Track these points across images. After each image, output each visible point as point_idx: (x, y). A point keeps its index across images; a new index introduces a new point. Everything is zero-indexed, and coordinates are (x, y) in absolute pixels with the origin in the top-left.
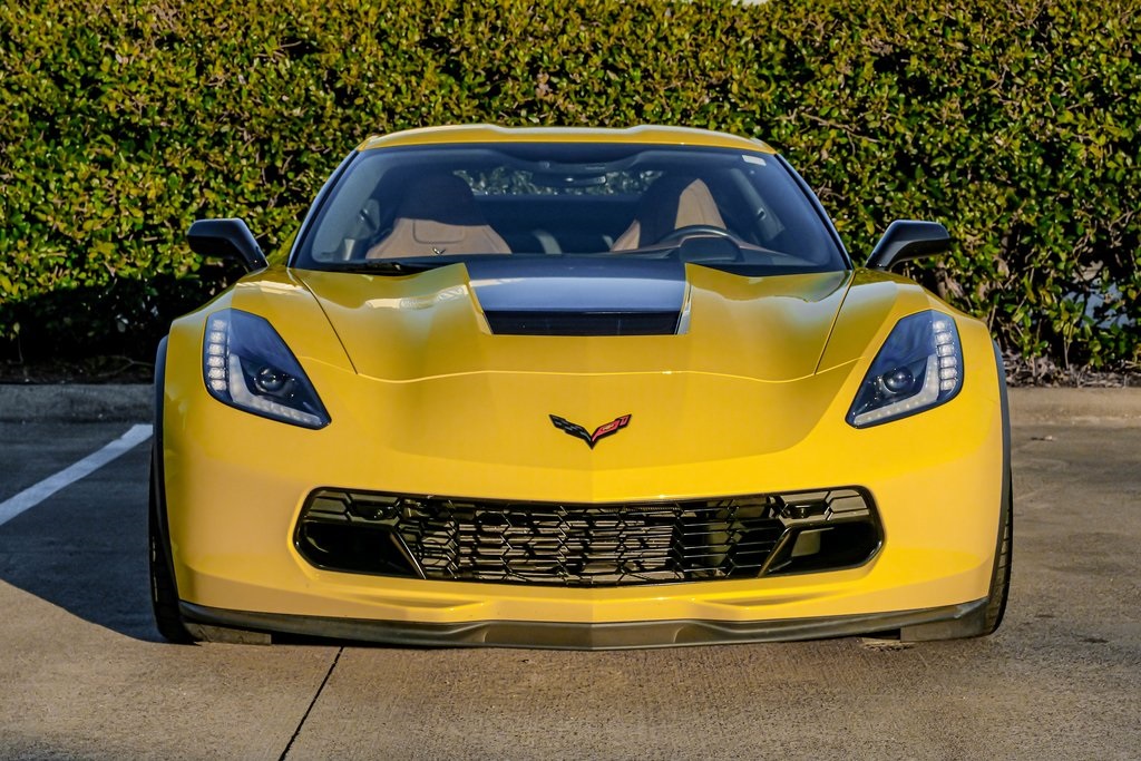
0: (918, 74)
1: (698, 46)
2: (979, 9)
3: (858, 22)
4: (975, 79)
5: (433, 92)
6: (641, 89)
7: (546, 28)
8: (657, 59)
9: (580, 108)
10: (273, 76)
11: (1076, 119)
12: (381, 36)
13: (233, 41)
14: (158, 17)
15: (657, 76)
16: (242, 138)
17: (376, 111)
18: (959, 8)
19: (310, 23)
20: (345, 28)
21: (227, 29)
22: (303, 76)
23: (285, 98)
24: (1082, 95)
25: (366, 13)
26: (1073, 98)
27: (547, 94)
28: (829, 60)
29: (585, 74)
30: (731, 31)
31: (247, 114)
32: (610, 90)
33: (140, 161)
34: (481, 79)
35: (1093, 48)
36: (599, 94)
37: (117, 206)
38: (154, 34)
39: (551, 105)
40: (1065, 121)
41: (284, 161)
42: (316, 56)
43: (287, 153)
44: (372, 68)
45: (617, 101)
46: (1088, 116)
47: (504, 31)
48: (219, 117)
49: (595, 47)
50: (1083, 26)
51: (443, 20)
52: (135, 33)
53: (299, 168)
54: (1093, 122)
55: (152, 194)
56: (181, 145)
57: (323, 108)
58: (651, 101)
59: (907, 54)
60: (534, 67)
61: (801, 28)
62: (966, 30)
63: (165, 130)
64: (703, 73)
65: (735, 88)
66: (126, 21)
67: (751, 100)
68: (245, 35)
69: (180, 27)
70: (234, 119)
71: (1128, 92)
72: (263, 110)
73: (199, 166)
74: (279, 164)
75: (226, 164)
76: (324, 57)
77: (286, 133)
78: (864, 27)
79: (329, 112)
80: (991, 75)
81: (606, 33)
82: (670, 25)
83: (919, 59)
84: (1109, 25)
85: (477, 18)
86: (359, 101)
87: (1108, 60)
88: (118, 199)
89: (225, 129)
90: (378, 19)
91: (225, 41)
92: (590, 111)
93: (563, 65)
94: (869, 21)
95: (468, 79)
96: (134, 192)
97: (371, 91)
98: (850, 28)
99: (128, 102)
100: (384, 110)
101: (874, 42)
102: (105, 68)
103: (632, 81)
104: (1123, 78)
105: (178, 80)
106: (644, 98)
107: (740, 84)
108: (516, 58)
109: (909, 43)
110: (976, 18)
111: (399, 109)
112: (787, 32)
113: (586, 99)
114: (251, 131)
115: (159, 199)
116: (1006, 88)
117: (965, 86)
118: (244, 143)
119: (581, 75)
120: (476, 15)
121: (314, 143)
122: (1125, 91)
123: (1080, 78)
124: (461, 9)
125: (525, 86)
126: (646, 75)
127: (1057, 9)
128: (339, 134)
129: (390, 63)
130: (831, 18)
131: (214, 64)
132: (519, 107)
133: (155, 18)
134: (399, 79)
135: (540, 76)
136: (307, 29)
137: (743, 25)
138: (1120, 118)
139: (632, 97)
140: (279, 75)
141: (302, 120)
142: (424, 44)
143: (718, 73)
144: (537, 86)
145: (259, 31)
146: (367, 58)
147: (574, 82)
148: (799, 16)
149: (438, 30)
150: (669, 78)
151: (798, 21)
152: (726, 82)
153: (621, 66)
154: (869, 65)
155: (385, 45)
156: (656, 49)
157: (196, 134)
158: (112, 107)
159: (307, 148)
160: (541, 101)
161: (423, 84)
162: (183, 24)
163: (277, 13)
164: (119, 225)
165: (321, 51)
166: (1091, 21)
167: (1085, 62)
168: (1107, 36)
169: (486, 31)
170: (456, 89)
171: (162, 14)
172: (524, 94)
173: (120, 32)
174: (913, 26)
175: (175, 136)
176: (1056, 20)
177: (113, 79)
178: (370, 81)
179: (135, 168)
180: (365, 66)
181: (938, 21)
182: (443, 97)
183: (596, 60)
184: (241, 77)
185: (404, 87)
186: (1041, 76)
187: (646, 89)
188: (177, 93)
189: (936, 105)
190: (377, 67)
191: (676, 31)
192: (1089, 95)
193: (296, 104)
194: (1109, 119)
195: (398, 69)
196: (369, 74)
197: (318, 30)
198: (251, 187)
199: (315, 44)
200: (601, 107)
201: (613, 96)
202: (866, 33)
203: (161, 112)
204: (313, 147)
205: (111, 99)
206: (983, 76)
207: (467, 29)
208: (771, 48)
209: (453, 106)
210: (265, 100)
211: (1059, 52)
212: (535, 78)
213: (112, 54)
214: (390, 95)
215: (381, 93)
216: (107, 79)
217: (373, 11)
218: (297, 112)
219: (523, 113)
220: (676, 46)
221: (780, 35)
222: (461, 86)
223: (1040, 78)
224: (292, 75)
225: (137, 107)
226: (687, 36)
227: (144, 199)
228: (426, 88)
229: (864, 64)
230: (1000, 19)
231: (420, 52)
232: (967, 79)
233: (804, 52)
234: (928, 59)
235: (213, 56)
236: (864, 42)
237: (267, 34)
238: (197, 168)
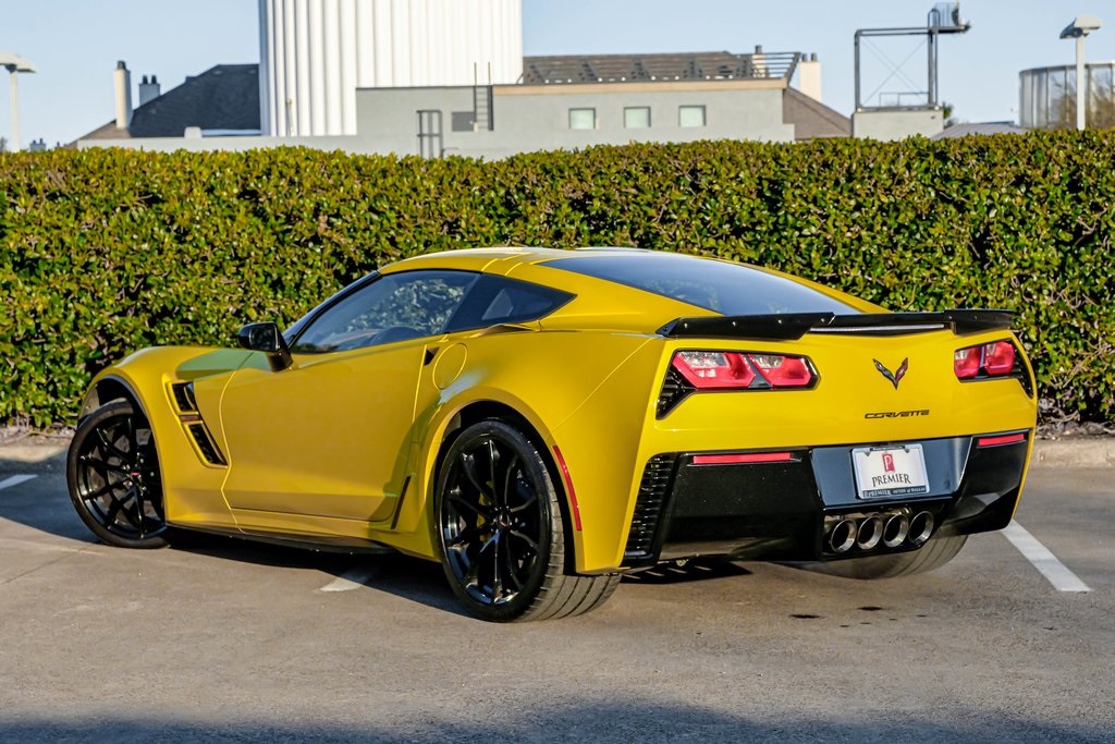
0: (600, 212)
1: (440, 194)
2: (647, 163)
3: (559, 174)
4: (639, 216)
5: (244, 231)
6: (395, 226)
7: (331, 182)
8: (408, 203)
9: (350, 241)
10: (128, 219)
11: (717, 244)
12: (210, 190)
13: (100, 195)
14: (50, 179)
15: (406, 217)
16: (104, 267)
17: (200, 245)
18: (634, 162)
19: (158, 181)
20: (184, 184)
21: (98, 187)
22: (149, 220)
23: (135, 237)
24: (720, 226)
25: (200, 173)
26: (714, 229)
27: (326, 229)
28: (533, 204)
29: (354, 215)
30: (466, 182)
31: (108, 249)
32: (372, 227)
33: (32, 283)
34: (281, 221)
35: (728, 191)
36: (365, 230)
37: (14, 317)
38: (45, 191)
39: (329, 239)
40: (708, 246)
41: (136, 282)
42: (160, 206)
43: (139, 277)
44: (200, 214)
45: (377, 236)
46: (726, 242)
47: (300, 184)
48: (89, 251)
49: (364, 195)
50: (724, 176)
51: (258, 178)
52: (32, 191)
53: (148, 287)
54: (729, 246)
55: (40, 308)
56: (61, 271)
57: (163, 243)
58: (402, 235)
59: (591, 198)
60: (316, 212)
61: (518, 179)
62: (637, 179)
63: (50, 261)
64: (441, 214)
65: (463, 224)
66: (26, 181)
67: (475, 234)
68: (111, 191)
69: (64, 185)
70: (99, 253)
71: (754, 225)
72: (119, 246)
73: (73, 287)
74: (132, 284)
75: (93, 285)
76: (166, 205)
77: (136, 262)
78: (562, 177)
79: (166, 247)
80: (652, 212)
81: (375, 185)
82: (422, 179)
83: (600, 200)
84: (741, 175)
85: (282, 175)
86: (189, 238)
87: (740, 200)
88: (15, 312)
89: (93, 259)
90: (210, 177)
91: (95, 196)
92: (358, 241)
93: (338, 210)
94: (566, 173)
95: (272, 220)
96: (26, 307)
97: (198, 231)
98: (553, 178)
99: (24, 241)
100: (208, 244)
101: (567, 189)
102: (8, 217)
103: (389, 220)
104: (751, 214)
105: (60, 224)
106: (397, 233)
107: (467, 221)
108: (303, 206)
109: (594, 189)
110: (646, 170)
111: (217, 244)
112: (507, 183)
113: (354, 234)
114: (111, 260)
115: (45, 312)
116: (663, 221)
117: (632, 222)
118: (106, 270)
119: (351, 217)
120: (281, 173)
121: (155, 269)
122: (751, 223)
123: (719, 215)
124: (270, 170)
125: (310, 225)
126: (399, 216)
127: (703, 163)
128: (174, 262)
129: (213, 210)
130: (540, 171)
131: (85, 212)
132: (307, 241)
133: (46, 179)
134: (219, 221)
135: (321, 217)
136: (156, 186)
137: (475, 179)
138: (749, 243)
139: (388, 232)
140: (133, 219)
141: (148, 252)
142: (239, 196)
143: (452, 213)
144: (318, 226)
145: (120, 188)
146: (197, 206)
147: (347, 221)
148: (518, 170)
149: (252, 185)
150: (416, 217)
151: (516, 174)
152: (457, 220)
153: (381, 209)
154: (565, 206)
155: (212, 197)
156: (409, 196)
157: (71, 263)
158: (12, 244)
159: (151, 274)
160: (323, 237)
161: (235, 225)
162: (67, 183)
163: (136, 175)
164: (17, 330)
165: (163, 201)
166: (729, 171)
167: (722, 202)
168: (741, 182)
169: (285, 185)
170: (261, 227)
171: (52, 176)
172: (309, 230)
173: (22, 191)
174: (599, 177)
175: (57, 265)
176: (704, 171)
177: (14, 225)
178: (198, 223)
179: (28, 289)
180: (195, 212)
181: (618, 172)
182: (250, 234)
183: (364, 205)
184: (104, 221)
185: (221, 227)
186: (690, 212)
187: (399, 225)
188: (59, 234)
189: (611, 235)
190: (203, 213)
191: (425, 183)
192: (726, 227)
193: (144, 241)
194: (742, 244)
195: (219, 214)
196: (198, 218)
197: (165, 186)
198: (111, 302)
199: (161, 196)
200: (365, 239)
201: (374, 232)
202: (562, 182)
203: (47, 248)
204: (155, 272)
205: (11, 239)
206: (645, 213)
207: (272, 183)
208: (493, 194)
209: (256, 240)
210: (121, 238)
211: (704, 194)
212: (317, 220)
213: (13, 205)
214: (212, 233)
215: (204, 231)
216: (9, 225)
217: (206, 172)
218: (145, 246)
219: (311, 245)
220: (423, 194)
221: (501, 185)
222: (265, 226)
223: (690, 215)
224: (142, 219)
225: (30, 244)
226: (433, 186)
227: (34, 311)
228: (238, 227)
229: (560, 206)
230: (661, 170)
231: (235, 201)
232: (634, 216)
233: (516, 197)
234: (607, 201)
235: (85, 206)
236: (560, 189)
237: (126, 189)
238: (71, 288)
